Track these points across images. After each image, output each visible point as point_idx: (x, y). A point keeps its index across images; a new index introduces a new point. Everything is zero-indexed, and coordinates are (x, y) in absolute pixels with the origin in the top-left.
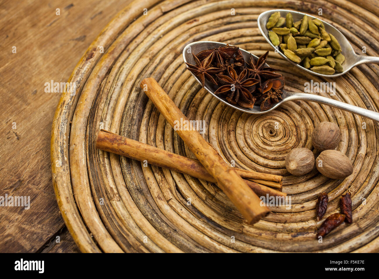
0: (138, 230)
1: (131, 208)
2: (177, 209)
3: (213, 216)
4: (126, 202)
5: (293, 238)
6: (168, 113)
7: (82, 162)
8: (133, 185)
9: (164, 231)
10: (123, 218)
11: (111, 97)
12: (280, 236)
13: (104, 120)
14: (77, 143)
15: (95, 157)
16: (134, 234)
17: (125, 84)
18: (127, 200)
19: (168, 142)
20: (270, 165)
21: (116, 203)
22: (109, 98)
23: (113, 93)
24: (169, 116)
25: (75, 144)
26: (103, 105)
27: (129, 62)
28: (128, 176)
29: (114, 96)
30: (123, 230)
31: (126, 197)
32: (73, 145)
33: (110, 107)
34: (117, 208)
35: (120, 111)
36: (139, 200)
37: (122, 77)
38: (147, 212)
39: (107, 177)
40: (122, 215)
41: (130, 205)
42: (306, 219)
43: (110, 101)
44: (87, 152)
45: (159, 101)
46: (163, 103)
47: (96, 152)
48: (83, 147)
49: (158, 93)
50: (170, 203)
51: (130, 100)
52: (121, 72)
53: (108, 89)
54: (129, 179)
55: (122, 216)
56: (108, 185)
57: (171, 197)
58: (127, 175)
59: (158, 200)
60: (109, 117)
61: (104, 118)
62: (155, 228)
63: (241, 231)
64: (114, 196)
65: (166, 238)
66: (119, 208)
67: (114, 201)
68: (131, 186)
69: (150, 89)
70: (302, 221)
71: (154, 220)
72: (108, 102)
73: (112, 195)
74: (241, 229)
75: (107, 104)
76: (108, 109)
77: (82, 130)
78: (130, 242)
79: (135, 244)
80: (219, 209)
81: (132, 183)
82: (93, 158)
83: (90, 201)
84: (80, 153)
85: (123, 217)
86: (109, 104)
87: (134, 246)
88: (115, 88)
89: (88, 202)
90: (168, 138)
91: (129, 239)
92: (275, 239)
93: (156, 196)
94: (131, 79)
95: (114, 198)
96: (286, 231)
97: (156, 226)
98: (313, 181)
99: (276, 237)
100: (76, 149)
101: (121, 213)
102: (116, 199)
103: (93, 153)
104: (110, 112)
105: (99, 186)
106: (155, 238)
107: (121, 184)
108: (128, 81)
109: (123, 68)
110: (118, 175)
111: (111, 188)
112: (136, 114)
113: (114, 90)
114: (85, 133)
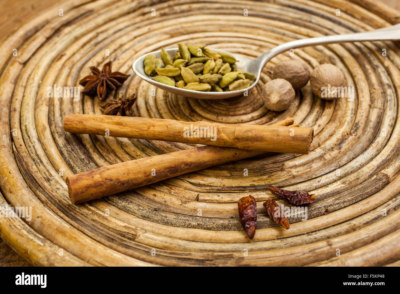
0: (194, 244)
1: (164, 230)
2: (213, 199)
3: (254, 181)
4: (154, 229)
5: (340, 150)
6: (122, 127)
7: (65, 226)
8: (145, 209)
9: (222, 225)
10: (166, 245)
11: (37, 155)
12: (328, 157)
13: (50, 177)
14: (40, 215)
15: (75, 214)
16: (195, 249)
17: (42, 136)
18: (154, 227)
19: (141, 155)
20: (255, 116)
21: (143, 236)
22: (36, 157)
23: (36, 151)
24: (126, 127)
25: (38, 217)
26: (34, 167)
27: (26, 118)
28: (131, 206)
29: (41, 152)
30: (179, 254)
31: (149, 225)
32: (37, 220)
33: (45, 164)
34: (150, 240)
35: (61, 160)
36: (166, 217)
37: (33, 133)
38: (187, 222)
39: (109, 221)
40: (162, 242)
41: (161, 229)
42: (332, 131)
43: (40, 159)
44: (62, 215)
45: (101, 124)
46: (108, 123)
47: (72, 209)
48: (52, 214)
49: (94, 119)
50: (201, 198)
51: (62, 146)
52: (26, 130)
53: (26, 152)
54: (135, 208)
55: (164, 244)
56: (118, 227)
57: (197, 194)
58: (129, 206)
59: (185, 205)
60: (53, 172)
61: (48, 176)
62: (209, 229)
63: (292, 176)
64: (135, 231)
65: (229, 230)
66: (152, 239)
67: (141, 235)
68: (145, 212)
69: (80, 120)
70: (331, 135)
71: (201, 223)
72: (39, 161)
73: (133, 232)
74: (290, 174)
75: (39, 163)
76: (44, 166)
77: (34, 200)
78: (199, 258)
79: (206, 256)
80: (253, 173)
81: (142, 208)
82: (74, 215)
83: (115, 253)
84: (54, 221)
85: (166, 243)
86: (41, 162)
87: (207, 258)
88: (33, 146)
89: (112, 255)
90: (136, 153)
91: (194, 256)
92: (327, 161)
93: (180, 203)
94: (45, 129)
95: (138, 233)
96: (328, 151)
97: (209, 226)
98: (304, 104)
99: (326, 160)
100: (44, 220)
101: (160, 241)
102: (140, 233)
103: (68, 211)
104: (49, 167)
105: (108, 235)
106: (219, 237)
107: (130, 218)
108: (42, 132)
109: (26, 126)
110: (118, 213)
111: (125, 227)
112: (81, 154)
113: (34, 148)
114: (40, 201)
